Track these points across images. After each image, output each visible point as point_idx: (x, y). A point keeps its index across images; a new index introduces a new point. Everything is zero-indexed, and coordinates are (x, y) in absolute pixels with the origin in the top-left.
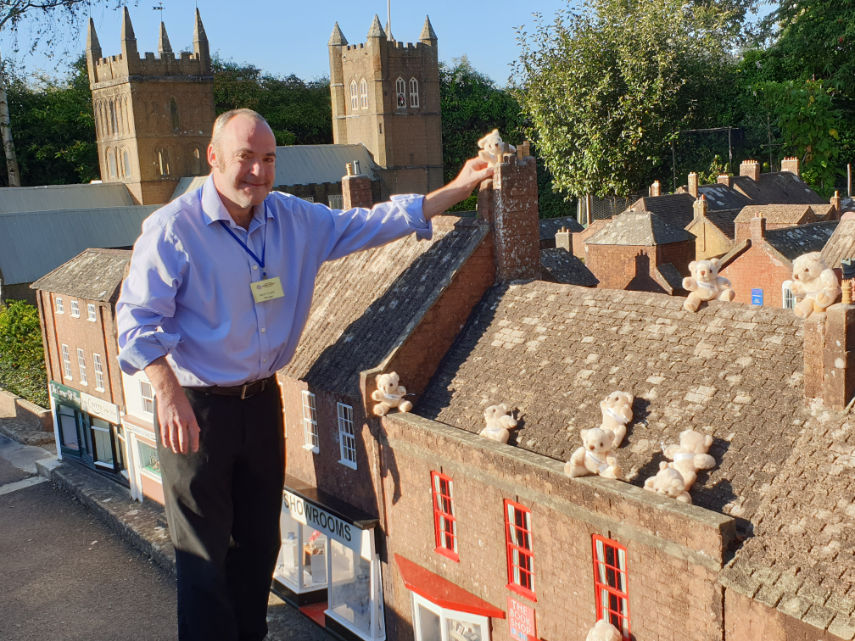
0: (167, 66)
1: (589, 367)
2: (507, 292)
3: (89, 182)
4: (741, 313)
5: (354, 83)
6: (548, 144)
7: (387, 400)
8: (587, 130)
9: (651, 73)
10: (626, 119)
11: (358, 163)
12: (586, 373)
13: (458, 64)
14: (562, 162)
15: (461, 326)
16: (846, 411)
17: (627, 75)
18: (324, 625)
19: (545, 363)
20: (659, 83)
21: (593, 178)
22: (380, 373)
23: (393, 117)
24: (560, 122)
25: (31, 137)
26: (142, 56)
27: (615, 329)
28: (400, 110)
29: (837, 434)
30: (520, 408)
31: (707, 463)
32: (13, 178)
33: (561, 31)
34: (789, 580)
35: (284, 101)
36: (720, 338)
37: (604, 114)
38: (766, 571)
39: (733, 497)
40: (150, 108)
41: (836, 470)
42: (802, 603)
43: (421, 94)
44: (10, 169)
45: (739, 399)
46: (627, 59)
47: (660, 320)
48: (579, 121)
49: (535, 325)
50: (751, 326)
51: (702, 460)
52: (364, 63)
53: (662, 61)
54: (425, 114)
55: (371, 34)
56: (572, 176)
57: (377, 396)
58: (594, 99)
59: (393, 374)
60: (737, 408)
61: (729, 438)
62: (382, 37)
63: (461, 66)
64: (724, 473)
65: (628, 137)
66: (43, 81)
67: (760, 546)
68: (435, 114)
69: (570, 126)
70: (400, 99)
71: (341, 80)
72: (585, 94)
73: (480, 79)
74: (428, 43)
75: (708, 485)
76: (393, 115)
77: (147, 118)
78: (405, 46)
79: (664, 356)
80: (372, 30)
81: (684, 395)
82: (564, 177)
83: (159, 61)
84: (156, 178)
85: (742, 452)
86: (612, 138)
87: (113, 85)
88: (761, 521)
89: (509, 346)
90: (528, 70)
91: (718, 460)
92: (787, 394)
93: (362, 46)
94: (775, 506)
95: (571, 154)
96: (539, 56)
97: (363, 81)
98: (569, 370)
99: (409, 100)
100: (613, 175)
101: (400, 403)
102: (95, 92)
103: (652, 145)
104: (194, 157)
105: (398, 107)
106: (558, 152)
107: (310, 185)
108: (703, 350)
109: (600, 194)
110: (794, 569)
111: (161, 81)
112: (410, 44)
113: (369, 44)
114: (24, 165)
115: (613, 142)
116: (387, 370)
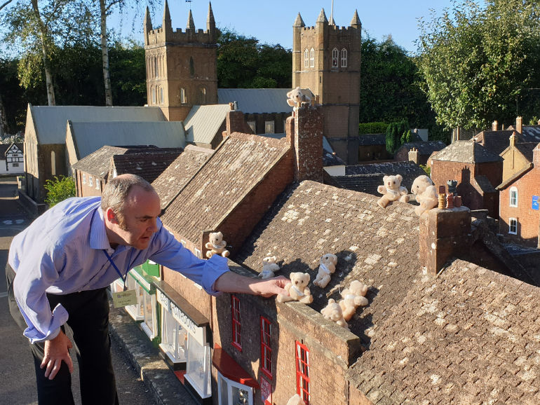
0: (189, 37)
1: (324, 237)
2: (298, 188)
3: (143, 105)
4: (407, 210)
5: (307, 51)
6: (434, 93)
7: (215, 249)
8: (459, 85)
9: (504, 51)
10: (485, 80)
11: (236, 103)
12: (322, 241)
13: (386, 39)
14: (442, 105)
15: (269, 207)
16: (437, 277)
17: (487, 50)
18: (183, 383)
19: (304, 233)
20: (509, 57)
21: (463, 116)
22: (212, 232)
23: (328, 72)
24: (442, 79)
25: (121, 76)
26: (175, 30)
27: (343, 215)
28: (334, 69)
29: (428, 291)
30: (285, 260)
31: (362, 302)
32: (108, 100)
33: (447, 21)
34: (378, 379)
35: (271, 60)
36: (391, 226)
37: (472, 75)
38: (368, 372)
39: (371, 325)
40: (177, 63)
41: (421, 313)
42: (380, 394)
43: (348, 59)
44: (107, 95)
45: (391, 264)
46: (488, 40)
47: (366, 212)
48: (454, 79)
49: (306, 209)
50: (409, 219)
51: (359, 300)
52: (313, 39)
53: (511, 43)
54: (350, 72)
55: (319, 20)
56: (448, 114)
57: (209, 246)
58: (465, 66)
59: (219, 233)
60: (388, 269)
61: (379, 288)
62: (326, 22)
63: (387, 41)
64: (370, 310)
65: (487, 91)
66: (132, 42)
67: (370, 356)
68: (356, 72)
69: (449, 82)
70: (334, 62)
71: (300, 49)
72: (460, 62)
73: (399, 49)
74: (355, 27)
75: (362, 317)
76: (329, 71)
77: (175, 68)
78: (340, 28)
79: (361, 234)
80: (319, 18)
81: (365, 259)
82: (443, 115)
83: (184, 33)
84: (178, 105)
85: (383, 297)
86: (475, 92)
87: (157, 48)
88: (375, 341)
89: (290, 221)
90: (424, 46)
91: (370, 301)
92: (415, 263)
93: (313, 28)
94: (384, 332)
95: (448, 101)
96: (432, 37)
97: (312, 50)
98: (315, 238)
99: (341, 62)
100: (475, 115)
101: (222, 251)
102: (147, 51)
103: (502, 97)
104: (202, 94)
105: (333, 67)
106: (440, 99)
107: (273, 113)
108: (382, 232)
109: (466, 127)
110: (382, 373)
111: (185, 46)
112: (344, 27)
113: (317, 26)
114: (115, 93)
115: (477, 95)
116: (216, 231)
